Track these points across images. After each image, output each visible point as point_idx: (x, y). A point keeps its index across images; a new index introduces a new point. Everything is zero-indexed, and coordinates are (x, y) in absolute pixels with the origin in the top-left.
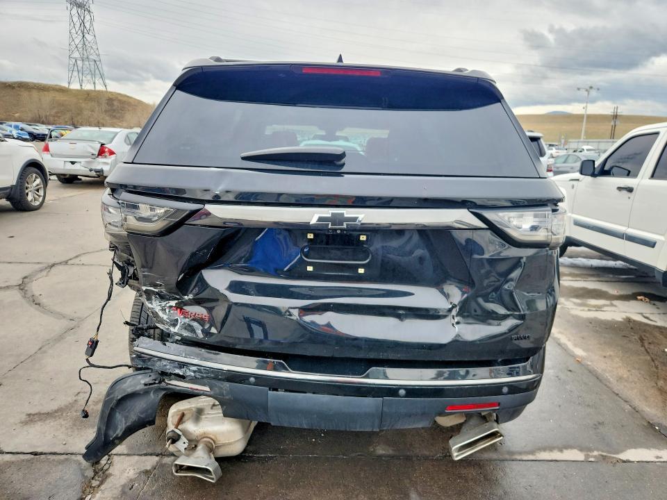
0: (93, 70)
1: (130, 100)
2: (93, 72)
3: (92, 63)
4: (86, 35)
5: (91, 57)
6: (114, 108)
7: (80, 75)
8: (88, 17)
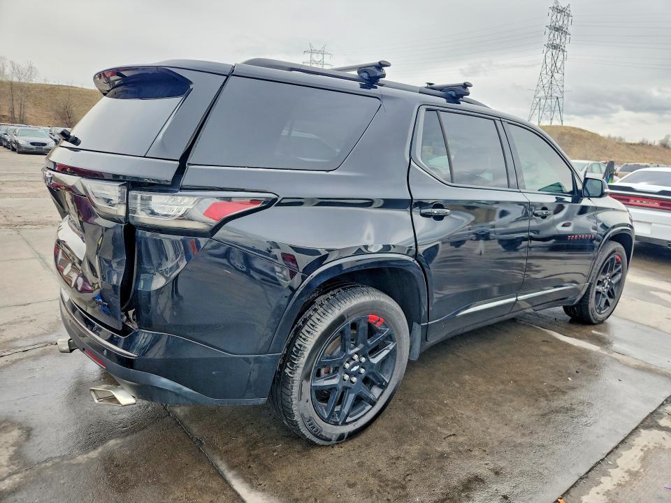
0: (553, 107)
1: (583, 134)
2: (553, 109)
3: (554, 100)
4: (555, 75)
5: (555, 95)
6: (564, 142)
7: (541, 112)
8: (561, 57)
